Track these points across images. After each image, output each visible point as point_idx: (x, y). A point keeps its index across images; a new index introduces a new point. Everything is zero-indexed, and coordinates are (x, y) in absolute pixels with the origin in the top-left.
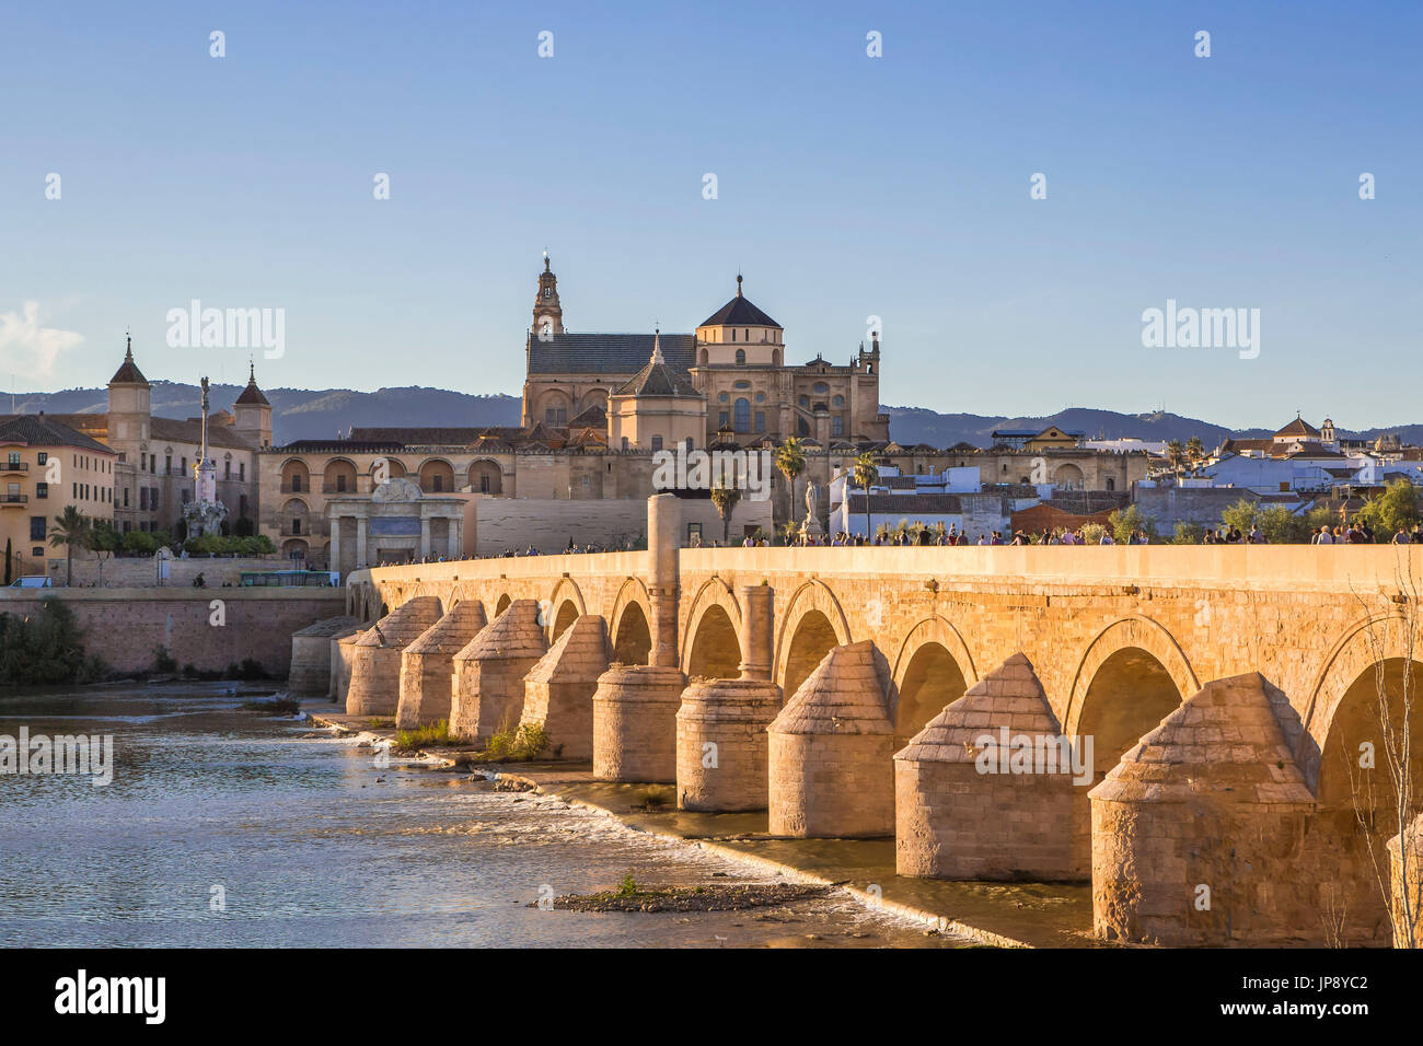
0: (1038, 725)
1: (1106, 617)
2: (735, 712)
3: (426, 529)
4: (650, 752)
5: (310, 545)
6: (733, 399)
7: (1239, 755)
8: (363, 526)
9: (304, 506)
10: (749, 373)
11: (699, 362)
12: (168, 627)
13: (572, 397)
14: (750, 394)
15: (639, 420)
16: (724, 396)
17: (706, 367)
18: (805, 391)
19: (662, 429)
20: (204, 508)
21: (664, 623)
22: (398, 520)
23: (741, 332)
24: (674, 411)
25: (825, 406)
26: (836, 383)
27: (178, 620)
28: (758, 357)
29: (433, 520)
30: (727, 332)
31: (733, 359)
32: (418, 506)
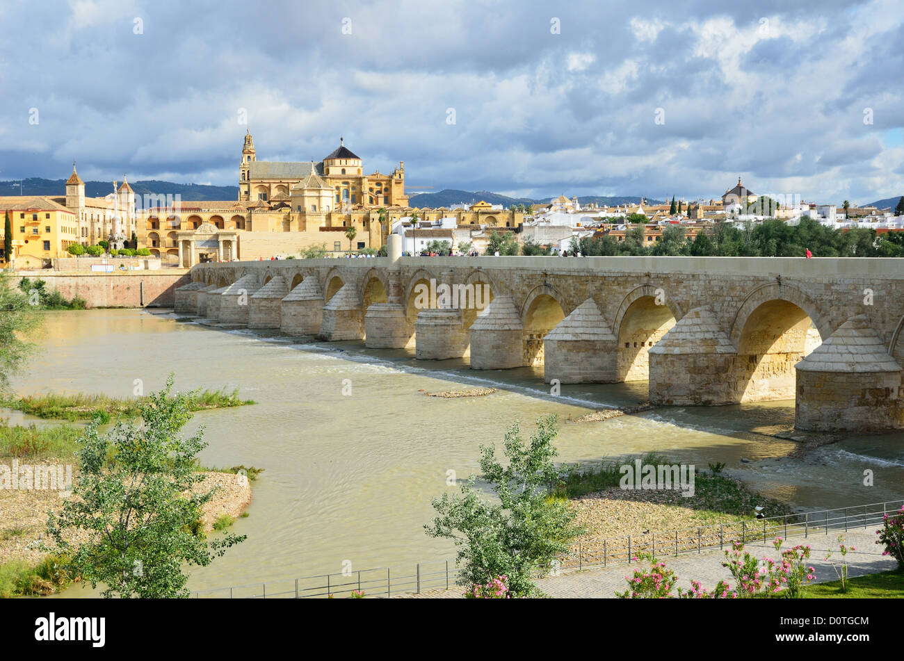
0: (601, 325)
1: (635, 285)
2: (442, 322)
3: (221, 245)
4: (392, 337)
5: (160, 251)
6: (342, 189)
7: (708, 336)
8: (193, 244)
9: (157, 235)
10: (349, 178)
11: (325, 173)
12: (112, 287)
13: (269, 189)
14: (349, 187)
15: (306, 199)
16: (338, 188)
17: (329, 176)
18: (371, 186)
19: (316, 202)
20: (116, 237)
21: (395, 286)
22: (208, 241)
23: (343, 161)
24: (321, 195)
25: (380, 192)
26: (385, 182)
27: (116, 284)
28: (351, 172)
29: (224, 241)
30: (337, 161)
31: (340, 173)
32: (217, 235)
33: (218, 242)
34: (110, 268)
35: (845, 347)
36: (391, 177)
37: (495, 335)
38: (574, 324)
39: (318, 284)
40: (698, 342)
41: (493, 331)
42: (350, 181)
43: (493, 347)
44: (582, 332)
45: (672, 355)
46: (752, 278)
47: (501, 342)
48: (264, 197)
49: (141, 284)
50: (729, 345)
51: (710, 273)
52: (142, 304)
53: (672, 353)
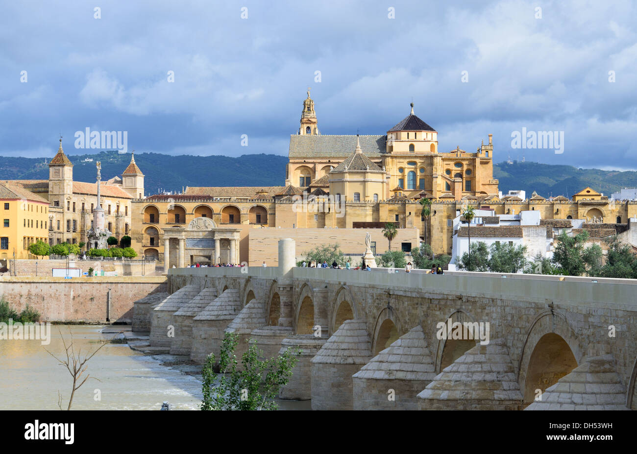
0: (424, 361)
1: (451, 310)
3: (218, 244)
5: (159, 252)
6: (407, 171)
7: (489, 377)
8: (182, 243)
9: (156, 230)
10: (416, 157)
11: (387, 151)
12: (72, 297)
13: (314, 170)
14: (416, 168)
15: (347, 185)
16: (401, 170)
17: (393, 154)
18: (449, 167)
19: (359, 188)
20: (97, 232)
21: (286, 305)
22: (201, 240)
23: (412, 134)
24: (367, 179)
25: (460, 175)
26: (467, 162)
27: (77, 293)
28: (422, 148)
29: (221, 240)
30: (404, 135)
31: (407, 149)
32: (213, 232)
33: (214, 241)
34: (74, 274)
35: (569, 395)
36: (476, 155)
37: (335, 370)
38: (392, 358)
39: (238, 299)
40: (474, 384)
41: (334, 365)
42: (418, 160)
43: (333, 385)
44: (398, 368)
45: (439, 400)
46: (533, 305)
47: (342, 379)
48: (307, 181)
49: (108, 293)
50: (516, 389)
51: (504, 298)
52: (108, 320)
53: (438, 397)
